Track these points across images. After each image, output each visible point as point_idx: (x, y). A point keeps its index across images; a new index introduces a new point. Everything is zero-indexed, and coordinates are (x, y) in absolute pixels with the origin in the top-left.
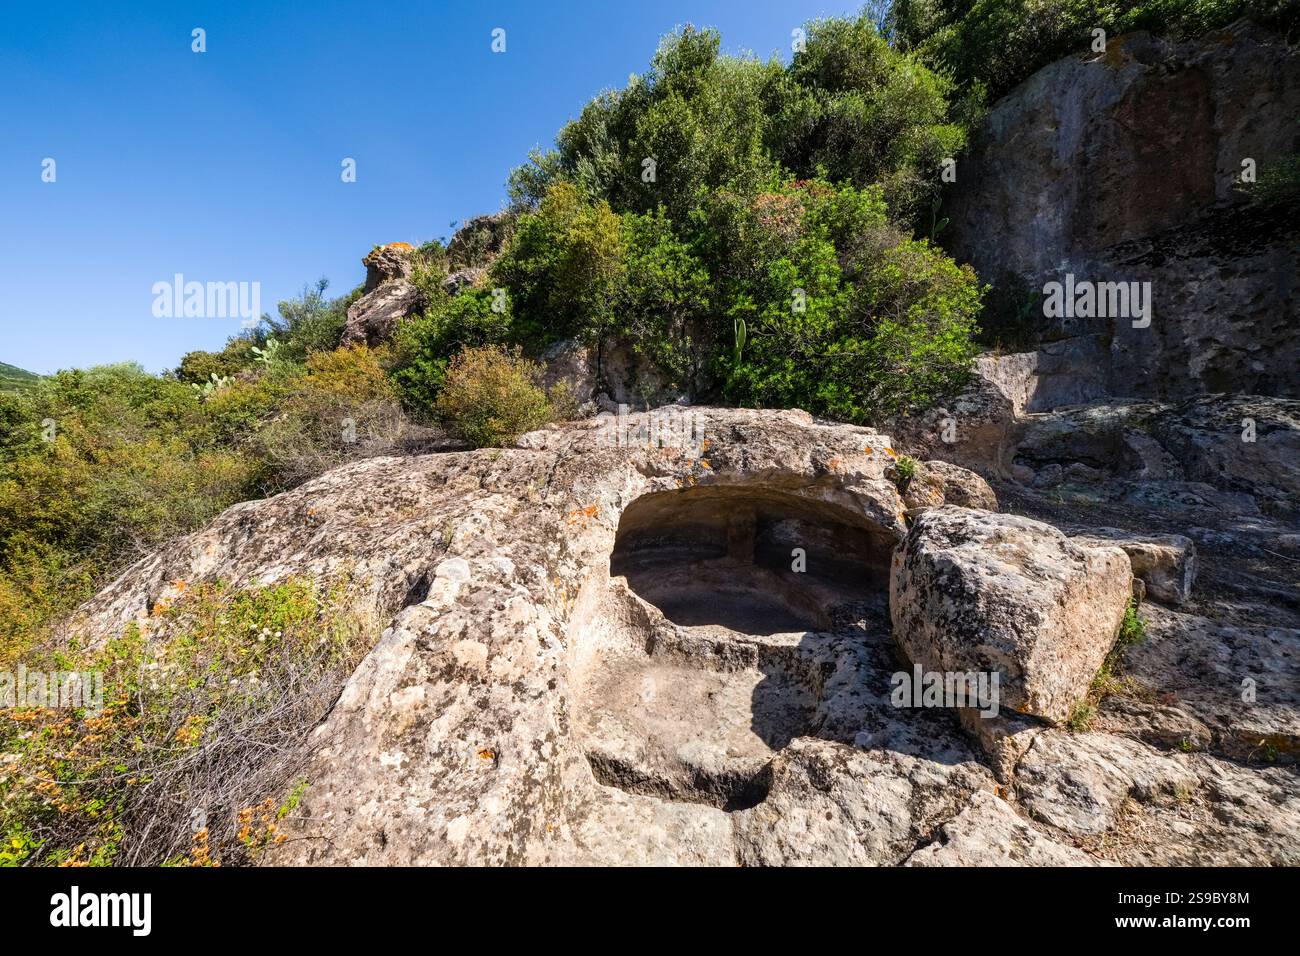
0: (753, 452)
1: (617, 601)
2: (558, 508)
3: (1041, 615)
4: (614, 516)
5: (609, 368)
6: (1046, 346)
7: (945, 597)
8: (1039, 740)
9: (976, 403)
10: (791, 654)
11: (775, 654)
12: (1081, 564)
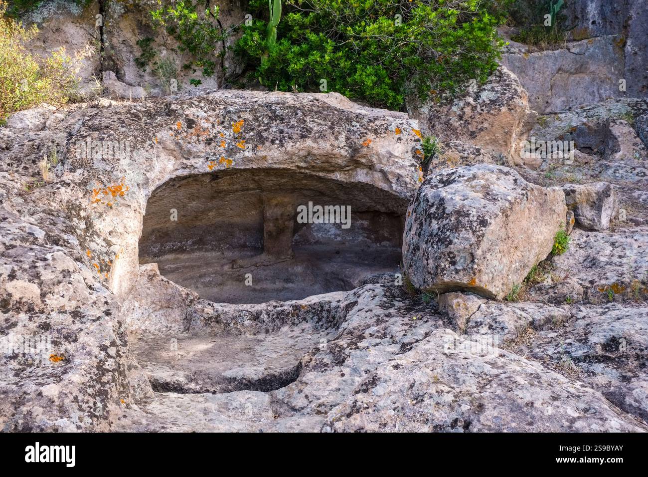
0: (290, 131)
1: (149, 285)
2: (80, 185)
3: (489, 220)
4: (141, 199)
5: (115, 40)
6: (570, 45)
7: (433, 221)
8: (483, 306)
9: (497, 92)
10: (322, 307)
11: (308, 312)
12: (524, 192)
